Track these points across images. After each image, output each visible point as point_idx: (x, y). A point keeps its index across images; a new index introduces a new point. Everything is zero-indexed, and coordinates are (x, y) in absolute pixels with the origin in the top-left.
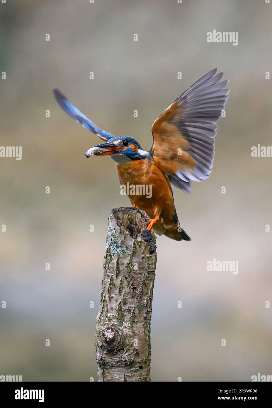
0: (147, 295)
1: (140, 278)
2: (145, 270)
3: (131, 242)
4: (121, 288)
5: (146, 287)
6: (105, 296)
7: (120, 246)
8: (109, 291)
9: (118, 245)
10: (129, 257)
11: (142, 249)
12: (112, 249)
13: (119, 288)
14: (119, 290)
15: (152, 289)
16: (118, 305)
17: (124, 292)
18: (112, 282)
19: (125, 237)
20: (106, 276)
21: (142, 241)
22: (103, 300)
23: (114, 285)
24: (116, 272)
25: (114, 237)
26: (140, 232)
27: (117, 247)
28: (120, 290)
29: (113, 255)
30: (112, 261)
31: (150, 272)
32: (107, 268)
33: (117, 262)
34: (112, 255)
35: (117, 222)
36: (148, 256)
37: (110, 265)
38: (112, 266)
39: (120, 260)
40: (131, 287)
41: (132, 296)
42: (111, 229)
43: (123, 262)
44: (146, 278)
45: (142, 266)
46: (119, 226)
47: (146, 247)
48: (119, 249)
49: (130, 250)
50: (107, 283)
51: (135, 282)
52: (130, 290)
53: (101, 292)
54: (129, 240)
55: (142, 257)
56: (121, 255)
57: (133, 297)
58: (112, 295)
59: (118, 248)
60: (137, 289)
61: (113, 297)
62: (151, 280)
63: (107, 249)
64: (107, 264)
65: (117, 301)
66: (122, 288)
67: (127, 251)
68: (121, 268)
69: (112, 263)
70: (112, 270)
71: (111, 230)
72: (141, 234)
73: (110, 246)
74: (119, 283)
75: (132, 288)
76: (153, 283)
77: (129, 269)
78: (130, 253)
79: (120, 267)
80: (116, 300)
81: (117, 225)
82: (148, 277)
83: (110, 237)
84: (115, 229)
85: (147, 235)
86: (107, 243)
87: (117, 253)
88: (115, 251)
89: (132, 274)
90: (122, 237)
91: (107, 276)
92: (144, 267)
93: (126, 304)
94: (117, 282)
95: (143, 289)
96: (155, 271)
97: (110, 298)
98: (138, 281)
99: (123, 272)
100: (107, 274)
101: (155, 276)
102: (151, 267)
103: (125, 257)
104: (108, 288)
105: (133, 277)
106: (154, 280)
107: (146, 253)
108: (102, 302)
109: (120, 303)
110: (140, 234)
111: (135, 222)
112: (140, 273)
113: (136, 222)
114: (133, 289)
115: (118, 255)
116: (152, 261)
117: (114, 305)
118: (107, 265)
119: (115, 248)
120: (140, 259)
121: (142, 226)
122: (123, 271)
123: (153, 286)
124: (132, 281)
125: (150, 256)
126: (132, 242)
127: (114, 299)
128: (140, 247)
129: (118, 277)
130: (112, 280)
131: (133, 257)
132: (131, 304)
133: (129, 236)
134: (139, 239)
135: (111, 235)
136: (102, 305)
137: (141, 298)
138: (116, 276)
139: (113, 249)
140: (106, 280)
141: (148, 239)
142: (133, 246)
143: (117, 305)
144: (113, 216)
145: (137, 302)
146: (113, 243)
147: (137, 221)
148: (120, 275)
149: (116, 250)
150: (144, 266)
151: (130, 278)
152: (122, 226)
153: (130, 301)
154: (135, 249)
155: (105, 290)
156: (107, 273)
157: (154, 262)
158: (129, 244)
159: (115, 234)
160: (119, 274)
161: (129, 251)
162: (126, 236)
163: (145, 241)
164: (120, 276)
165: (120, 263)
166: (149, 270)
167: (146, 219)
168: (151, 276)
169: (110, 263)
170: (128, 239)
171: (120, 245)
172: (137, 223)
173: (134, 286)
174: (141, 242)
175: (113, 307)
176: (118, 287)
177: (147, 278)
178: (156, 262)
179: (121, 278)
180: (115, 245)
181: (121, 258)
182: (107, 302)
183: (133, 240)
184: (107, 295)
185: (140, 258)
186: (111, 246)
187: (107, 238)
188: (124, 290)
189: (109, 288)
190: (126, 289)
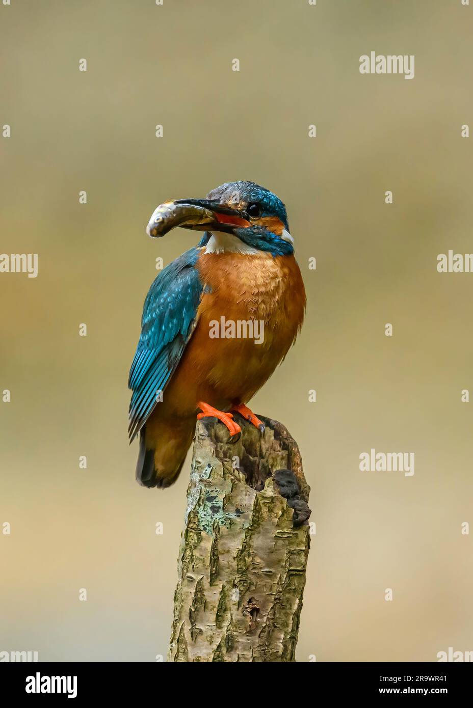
0: (286, 630)
1: (268, 585)
2: (282, 567)
3: (247, 498)
4: (222, 609)
5: (283, 608)
6: (182, 629)
7: (222, 507)
8: (193, 618)
9: (217, 505)
10: (243, 535)
11: (276, 517)
12: (201, 513)
13: (216, 610)
14: (217, 616)
15: (297, 615)
16: (215, 651)
17: (229, 620)
18: (199, 596)
19: (234, 487)
20: (186, 581)
21: (276, 495)
22: (177, 637)
23: (205, 603)
24: (211, 570)
25: (208, 484)
26: (269, 474)
27: (215, 509)
28: (220, 616)
29: (205, 529)
30: (202, 544)
31: (294, 573)
32: (187, 561)
33: (214, 547)
34: (202, 528)
35: (216, 448)
36: (290, 533)
37: (196, 553)
38: (201, 555)
39: (220, 542)
40: (247, 608)
41: (248, 629)
42: (199, 465)
43: (229, 548)
44: (283, 588)
45: (274, 557)
46: (221, 459)
47: (284, 512)
48: (219, 516)
49: (246, 517)
50: (187, 596)
51: (256, 596)
52: (244, 615)
53: (172, 620)
54: (244, 493)
55: (276, 536)
56: (224, 529)
57: (250, 632)
58: (199, 626)
59: (217, 511)
60: (261, 612)
61: (201, 631)
62: (295, 591)
63: (190, 513)
64: (188, 550)
65: (211, 642)
66: (226, 610)
67: (238, 520)
68: (223, 560)
69: (201, 549)
70: (200, 565)
71: (199, 469)
72: (273, 480)
73: (197, 507)
74: (218, 597)
75: (249, 610)
76: (299, 600)
77: (242, 563)
78: (247, 526)
79: (221, 560)
80: (209, 639)
81: (214, 454)
82: (289, 585)
83: (197, 484)
84: (209, 466)
85: (289, 482)
86: (190, 500)
87: (213, 525)
88: (209, 518)
89: (250, 576)
90: (227, 485)
91: (189, 581)
92: (280, 561)
93: (234, 650)
94: (213, 596)
95: (274, 614)
96: (304, 571)
97: (194, 634)
98: (264, 594)
99: (227, 570)
100: (189, 574)
101: (304, 583)
102: (297, 560)
103: (233, 536)
104: (191, 610)
105: (251, 584)
106: (302, 592)
107: (283, 525)
108: (173, 644)
109: (219, 647)
110: (272, 478)
111: (258, 449)
112: (270, 575)
113: (261, 450)
114: (252, 613)
115: (216, 529)
116: (298, 545)
117: (205, 651)
118: (188, 553)
119: (210, 512)
120: (269, 540)
121: (275, 459)
122: (228, 568)
123: (300, 606)
124: (248, 593)
125: (295, 534)
126: (251, 498)
127: (204, 635)
128: (271, 510)
129: (216, 583)
130: (200, 589)
131: (252, 534)
132: (244, 649)
133: (243, 482)
134: (269, 491)
135: (201, 480)
136: (175, 652)
137: (269, 636)
138: (211, 581)
139: (205, 515)
140: (185, 589)
141: (289, 492)
142: (252, 508)
143: (211, 651)
144: (207, 433)
145: (260, 645)
146: (203, 500)
147: (265, 446)
148: (221, 578)
149: (212, 518)
150: (280, 557)
151: (243, 586)
152: (227, 459)
153: (243, 643)
154: (257, 514)
155: (183, 614)
156: (187, 571)
157: (304, 548)
158: (244, 503)
159: (209, 478)
160: (216, 577)
161: (243, 520)
162: (237, 482)
163: (283, 496)
164: (220, 580)
165: (220, 548)
166: (291, 568)
167: (284, 443)
168: (296, 581)
169: (195, 547)
170: (242, 491)
171: (221, 504)
172: (264, 451)
173: (253, 604)
174: (272, 498)
175: (200, 657)
176: (214, 607)
177: (287, 588)
178: (309, 548)
179: (221, 586)
180: (209, 504)
181: (222, 537)
182: (186, 643)
183: (254, 493)
184: (188, 627)
185: (268, 538)
186: (199, 506)
187: (189, 488)
188: (229, 615)
189: (193, 610)
190: (234, 614)
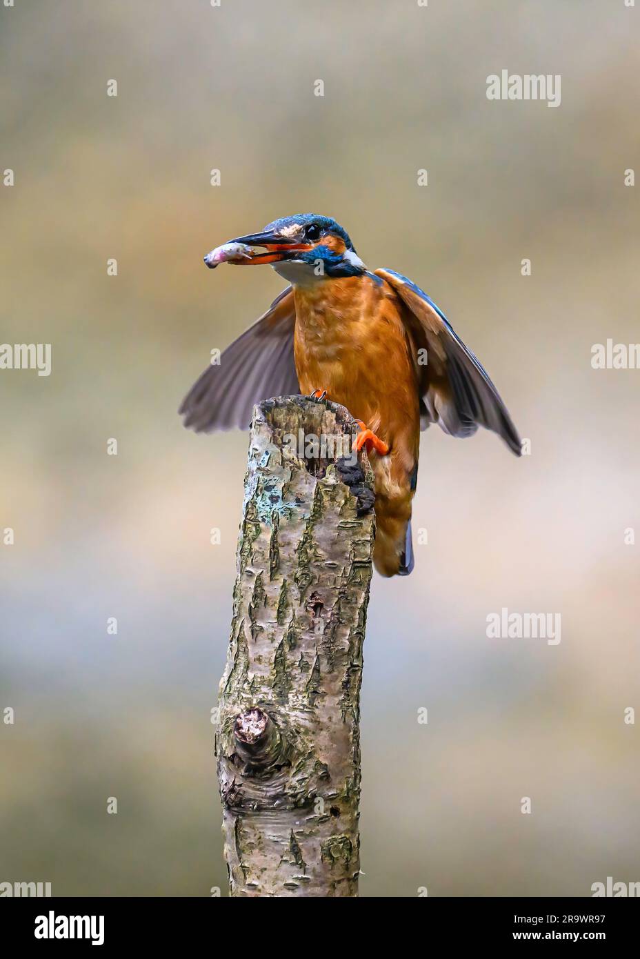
0: (352, 625)
1: (332, 578)
2: (346, 559)
3: (308, 487)
4: (284, 604)
5: (348, 603)
6: (241, 627)
7: (281, 496)
8: (253, 614)
9: (277, 495)
10: (304, 526)
11: (339, 506)
12: (260, 504)
13: (277, 606)
14: (279, 612)
15: (364, 610)
16: (277, 650)
17: (291, 616)
18: (259, 591)
19: (293, 474)
20: (245, 576)
21: (339, 483)
22: (237, 636)
23: (266, 599)
24: (272, 564)
25: (266, 472)
26: (332, 461)
27: (274, 499)
28: (281, 612)
29: (264, 520)
30: (261, 536)
31: (359, 565)
32: (246, 554)
33: (274, 540)
34: (260, 519)
35: (273, 434)
36: (353, 523)
37: (255, 546)
38: (261, 548)
39: (280, 533)
40: (309, 603)
41: (312, 625)
42: (257, 452)
43: (290, 539)
44: (347, 581)
45: (337, 548)
46: (279, 446)
47: (347, 500)
48: (278, 506)
49: (307, 507)
50: (246, 592)
51: (320, 591)
52: (307, 610)
53: (233, 616)
54: (304, 481)
55: (339, 526)
56: (283, 520)
57: (314, 629)
58: (260, 623)
59: (276, 501)
60: (325, 607)
61: (262, 628)
62: (360, 584)
63: (247, 504)
64: (247, 543)
65: (273, 640)
66: (287, 605)
67: (299, 510)
68: (283, 553)
69: (260, 542)
70: (260, 558)
71: (257, 456)
72: (335, 466)
73: (255, 497)
74: (280, 592)
75: (313, 605)
76: (366, 593)
77: (303, 556)
78: (308, 516)
79: (281, 552)
80: (270, 636)
81: (272, 441)
82: (354, 578)
83: (255, 473)
84: (267, 453)
85: (352, 469)
86: (248, 489)
87: (273, 516)
88: (268, 509)
89: (312, 569)
90: (286, 474)
91: (248, 575)
92: (344, 552)
93: (297, 648)
94: (273, 591)
95: (339, 609)
97: (256, 632)
98: (328, 588)
99: (288, 564)
100: (248, 569)
101: (370, 576)
102: (362, 551)
103: (293, 526)
104: (250, 606)
105: (314, 577)
106: (368, 585)
107: (347, 514)
108: (233, 642)
109: (281, 645)
110: (334, 465)
112: (333, 568)
113: (321, 434)
114: (315, 608)
115: (276, 520)
116: (363, 535)
117: (266, 650)
118: (247, 546)
119: (269, 502)
120: (332, 531)
122: (289, 561)
123: (367, 600)
124: (311, 587)
125: (360, 523)
126: (312, 487)
127: (266, 633)
128: (333, 499)
129: (276, 577)
130: (259, 584)
131: (314, 525)
132: (308, 647)
133: (303, 470)
134: (331, 479)
135: (258, 469)
136: (235, 651)
137: (334, 632)
138: (271, 575)
139: (263, 505)
140: (244, 584)
141: (353, 479)
142: (313, 497)
143: (273, 650)
144: (263, 418)
145: (325, 643)
146: (261, 490)
147: (325, 431)
148: (282, 572)
149: (271, 508)
150: (344, 548)
151: (306, 579)
153: (306, 640)
154: (319, 504)
155: (242, 611)
156: (246, 565)
157: (369, 539)
158: (305, 491)
159: (267, 466)
160: (277, 570)
161: (304, 510)
162: (296, 469)
163: (346, 483)
164: (281, 574)
165: (280, 540)
166: (356, 560)
167: (346, 427)
168: (361, 573)
169: (254, 540)
170: (302, 479)
171: (280, 494)
173: (316, 599)
174: (334, 486)
175: (261, 656)
176: (275, 603)
177: (352, 581)
179: (282, 581)
180: (268, 494)
181: (282, 528)
182: (246, 641)
183: (315, 481)
184: (247, 625)
185: (331, 529)
186: (258, 495)
187: (247, 477)
188: (291, 611)
189: (253, 606)
190: (296, 609)
